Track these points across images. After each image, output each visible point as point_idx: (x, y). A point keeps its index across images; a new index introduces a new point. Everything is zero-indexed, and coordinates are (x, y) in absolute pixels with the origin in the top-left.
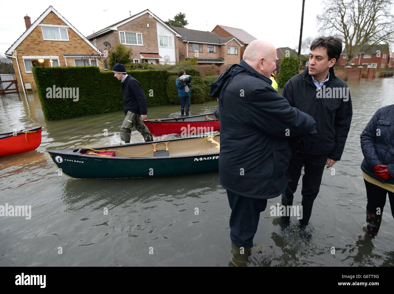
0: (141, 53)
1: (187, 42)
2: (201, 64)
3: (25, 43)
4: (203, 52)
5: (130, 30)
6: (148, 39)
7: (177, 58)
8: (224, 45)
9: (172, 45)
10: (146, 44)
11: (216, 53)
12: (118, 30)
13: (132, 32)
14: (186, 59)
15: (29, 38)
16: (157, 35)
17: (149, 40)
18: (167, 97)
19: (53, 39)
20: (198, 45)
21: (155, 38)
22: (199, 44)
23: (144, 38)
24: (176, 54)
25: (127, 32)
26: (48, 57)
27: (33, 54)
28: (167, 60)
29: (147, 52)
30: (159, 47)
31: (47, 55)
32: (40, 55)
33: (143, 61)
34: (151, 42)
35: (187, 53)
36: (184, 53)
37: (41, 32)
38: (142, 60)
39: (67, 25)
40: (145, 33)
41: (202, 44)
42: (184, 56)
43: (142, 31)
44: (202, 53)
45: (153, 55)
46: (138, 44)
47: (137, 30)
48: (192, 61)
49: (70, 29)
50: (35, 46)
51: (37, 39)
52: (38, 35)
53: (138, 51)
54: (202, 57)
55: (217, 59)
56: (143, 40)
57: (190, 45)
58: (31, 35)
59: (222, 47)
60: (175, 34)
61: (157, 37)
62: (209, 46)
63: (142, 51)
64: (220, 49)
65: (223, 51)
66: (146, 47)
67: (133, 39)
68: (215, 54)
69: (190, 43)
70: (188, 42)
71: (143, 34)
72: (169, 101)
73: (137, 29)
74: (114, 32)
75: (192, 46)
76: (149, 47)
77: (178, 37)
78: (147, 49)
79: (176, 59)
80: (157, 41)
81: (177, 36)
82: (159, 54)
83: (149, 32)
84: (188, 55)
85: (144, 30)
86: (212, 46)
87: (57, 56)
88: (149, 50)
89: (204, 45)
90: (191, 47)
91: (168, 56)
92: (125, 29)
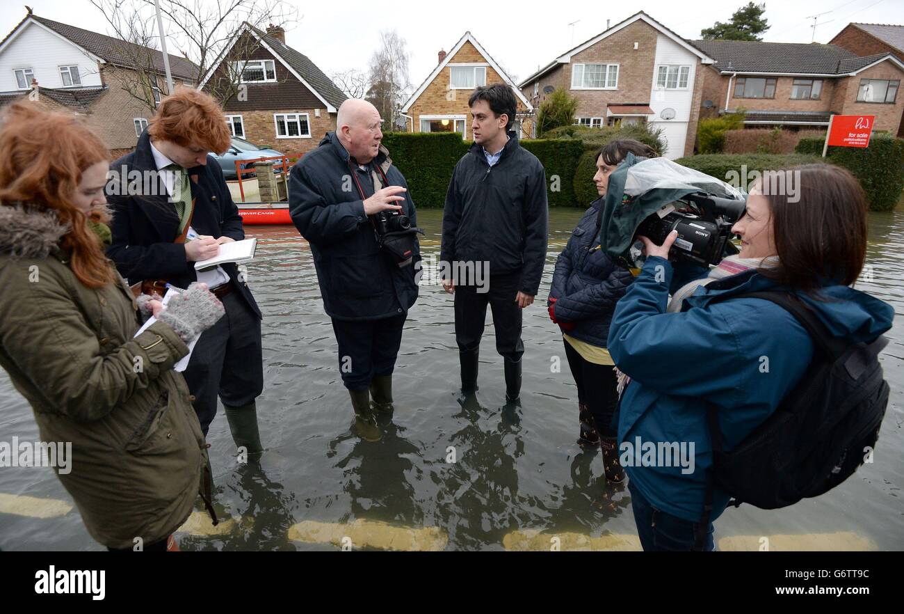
0: (609, 105)
1: (733, 74)
2: (751, 127)
3: (425, 94)
4: (776, 97)
5: (597, 59)
6: (631, 74)
7: (695, 113)
8: (849, 77)
9: (686, 83)
10: (625, 86)
11: (819, 99)
12: (572, 62)
13: (598, 63)
14: (720, 115)
15: (432, 87)
16: (653, 65)
17: (632, 76)
18: (574, 193)
19: (463, 86)
20: (763, 81)
21: (649, 71)
22: (767, 77)
23: (622, 73)
24: (693, 104)
25: (589, 63)
26: (452, 117)
27: (433, 112)
28: (668, 119)
29: (622, 103)
30: (652, 91)
31: (452, 114)
32: (441, 113)
33: (610, 121)
34: (637, 81)
35: (725, 101)
36: (719, 101)
37: (448, 76)
38: (608, 119)
39: (486, 62)
40: (627, 62)
41: (776, 78)
42: (717, 108)
43: (619, 60)
44: (773, 98)
45: (635, 109)
46: (607, 88)
47: (610, 58)
48: (731, 119)
49: (491, 67)
50: (438, 100)
51: (442, 89)
52: (444, 82)
53: (603, 102)
54: (770, 109)
55: (815, 116)
56: (619, 77)
57: (740, 80)
58: (435, 82)
59: (841, 83)
60: (700, 59)
61: (653, 68)
62: (797, 82)
63: (613, 101)
64: (834, 88)
65: (842, 93)
66: (623, 92)
67: (598, 78)
68: (814, 102)
69: (738, 76)
70: (735, 75)
71: (621, 66)
72: (575, 201)
73: (610, 56)
74: (564, 67)
75: (744, 84)
76: (629, 91)
77: (707, 65)
78: (623, 95)
79: (692, 116)
80: (652, 78)
81: (703, 62)
82: (650, 106)
83: (636, 59)
84: (729, 106)
85: (625, 56)
86: (809, 82)
87: (465, 114)
88: (628, 97)
89: (780, 81)
90: (743, 86)
91: (673, 110)
92: (587, 59)
